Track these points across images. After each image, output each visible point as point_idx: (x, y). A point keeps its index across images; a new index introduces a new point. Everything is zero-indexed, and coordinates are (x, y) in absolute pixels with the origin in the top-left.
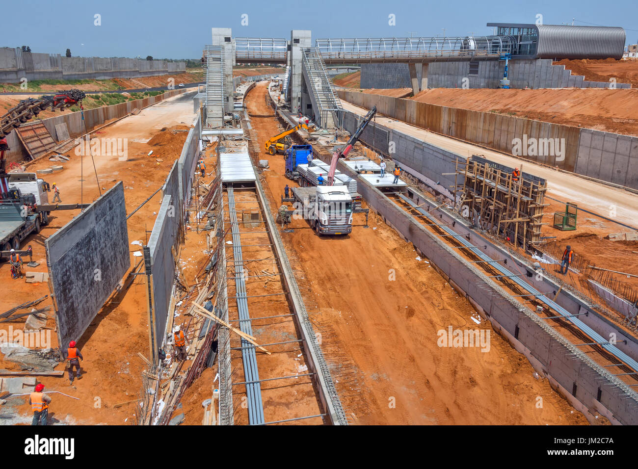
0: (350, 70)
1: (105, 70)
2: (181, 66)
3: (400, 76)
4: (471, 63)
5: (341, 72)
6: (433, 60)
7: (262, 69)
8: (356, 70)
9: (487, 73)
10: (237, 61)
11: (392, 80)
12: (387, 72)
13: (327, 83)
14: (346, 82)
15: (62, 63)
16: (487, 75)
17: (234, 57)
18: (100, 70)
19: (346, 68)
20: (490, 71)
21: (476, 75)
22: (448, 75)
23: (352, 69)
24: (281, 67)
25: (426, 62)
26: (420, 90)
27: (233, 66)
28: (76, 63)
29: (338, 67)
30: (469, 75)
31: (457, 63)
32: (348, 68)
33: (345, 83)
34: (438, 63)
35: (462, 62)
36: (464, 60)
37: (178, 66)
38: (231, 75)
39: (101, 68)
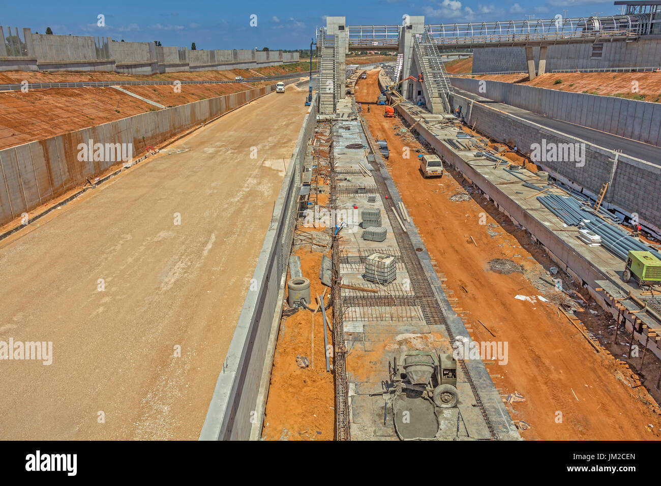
0: (461, 57)
1: (227, 61)
2: (295, 57)
3: (515, 61)
4: (594, 45)
5: (452, 59)
6: (552, 43)
7: (372, 57)
8: (468, 56)
9: (612, 54)
10: (351, 49)
11: (506, 65)
12: (501, 57)
13: (440, 69)
14: (457, 68)
15: (189, 55)
16: (611, 58)
17: (347, 45)
18: (222, 61)
19: (457, 55)
20: (615, 53)
21: (599, 58)
22: (567, 58)
23: (463, 55)
24: (391, 55)
25: (543, 45)
26: (537, 74)
27: (346, 55)
28: (201, 55)
29: (449, 54)
30: (592, 58)
31: (578, 45)
32: (459, 55)
33: (456, 70)
34: (557, 46)
35: (584, 45)
36: (587, 42)
37: (292, 57)
38: (344, 63)
39: (223, 59)
